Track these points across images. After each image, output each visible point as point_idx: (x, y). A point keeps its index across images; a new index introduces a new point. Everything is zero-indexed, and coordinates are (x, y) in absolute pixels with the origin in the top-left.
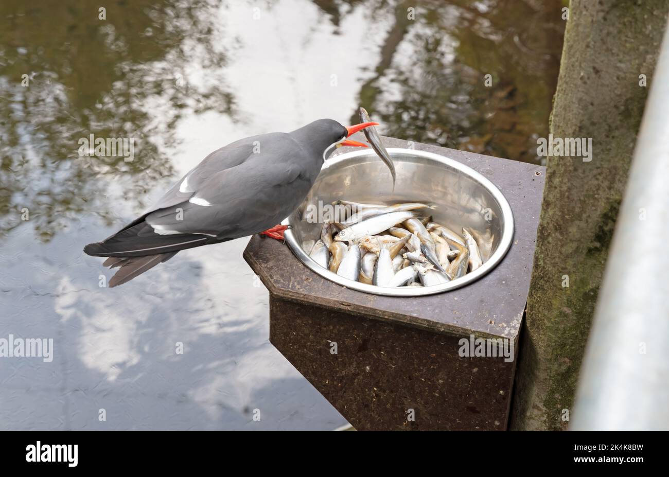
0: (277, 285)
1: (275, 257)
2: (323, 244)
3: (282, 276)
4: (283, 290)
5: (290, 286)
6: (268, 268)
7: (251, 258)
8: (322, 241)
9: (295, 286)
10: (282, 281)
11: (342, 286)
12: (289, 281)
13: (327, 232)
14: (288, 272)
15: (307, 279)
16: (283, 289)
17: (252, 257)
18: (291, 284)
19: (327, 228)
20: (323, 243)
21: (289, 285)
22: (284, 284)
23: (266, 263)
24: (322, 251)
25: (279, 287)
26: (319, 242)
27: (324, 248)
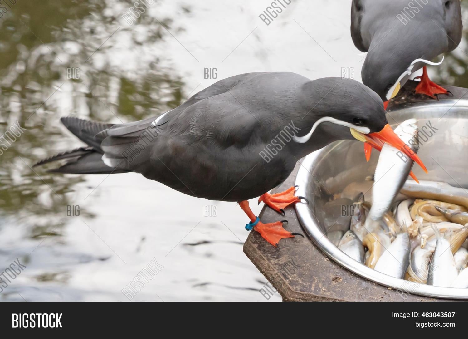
0: (293, 288)
1: (289, 250)
2: (354, 236)
3: (301, 275)
4: (303, 294)
5: (313, 289)
6: (280, 265)
7: (256, 252)
8: (353, 232)
9: (320, 289)
10: (301, 282)
11: (386, 287)
12: (311, 282)
13: (359, 219)
14: (308, 269)
15: (336, 278)
16: (303, 292)
17: (257, 250)
18: (314, 285)
19: (359, 214)
20: (354, 234)
21: (311, 287)
22: (304, 286)
23: (277, 258)
24: (353, 244)
25: (297, 290)
26: (348, 233)
27: (356, 241)
